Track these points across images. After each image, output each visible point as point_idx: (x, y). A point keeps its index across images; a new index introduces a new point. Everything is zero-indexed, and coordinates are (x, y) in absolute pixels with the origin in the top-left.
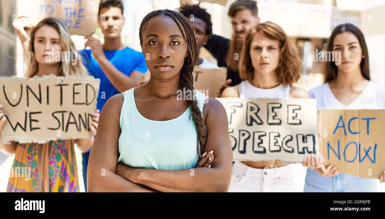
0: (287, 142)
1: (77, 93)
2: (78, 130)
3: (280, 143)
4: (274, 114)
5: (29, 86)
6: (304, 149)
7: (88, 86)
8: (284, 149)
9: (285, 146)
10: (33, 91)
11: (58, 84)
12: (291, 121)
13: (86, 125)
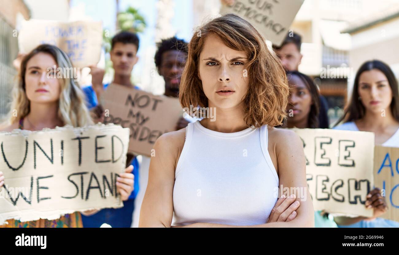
0: (337, 188)
1: (101, 148)
2: (102, 196)
3: (328, 190)
4: (322, 152)
5: (37, 141)
6: (356, 197)
7: (115, 139)
8: (333, 197)
9: (334, 194)
10: (43, 148)
11: (75, 137)
12: (343, 162)
13: (113, 189)
